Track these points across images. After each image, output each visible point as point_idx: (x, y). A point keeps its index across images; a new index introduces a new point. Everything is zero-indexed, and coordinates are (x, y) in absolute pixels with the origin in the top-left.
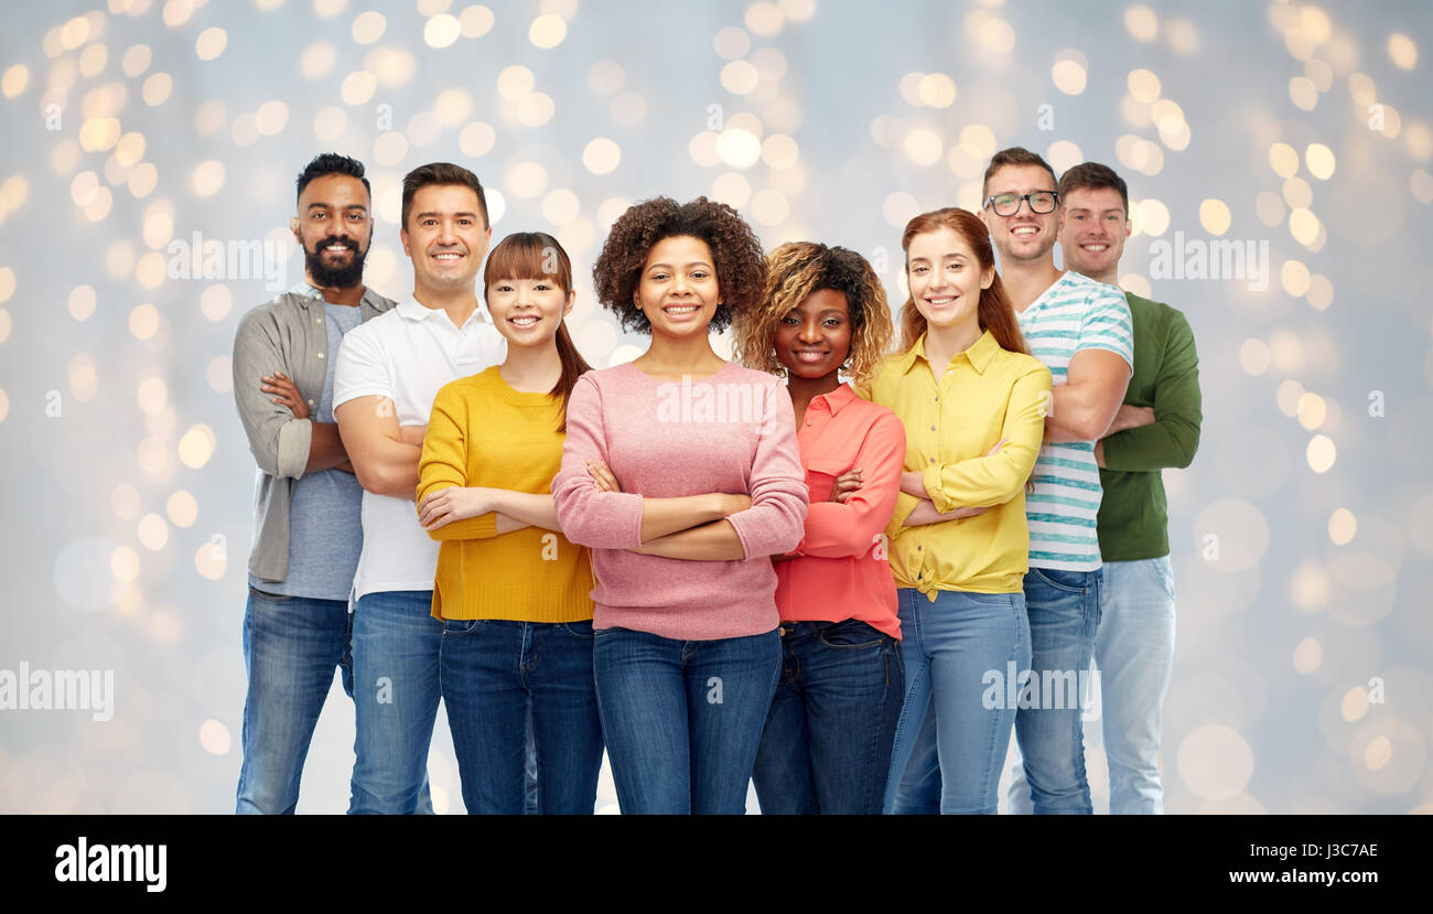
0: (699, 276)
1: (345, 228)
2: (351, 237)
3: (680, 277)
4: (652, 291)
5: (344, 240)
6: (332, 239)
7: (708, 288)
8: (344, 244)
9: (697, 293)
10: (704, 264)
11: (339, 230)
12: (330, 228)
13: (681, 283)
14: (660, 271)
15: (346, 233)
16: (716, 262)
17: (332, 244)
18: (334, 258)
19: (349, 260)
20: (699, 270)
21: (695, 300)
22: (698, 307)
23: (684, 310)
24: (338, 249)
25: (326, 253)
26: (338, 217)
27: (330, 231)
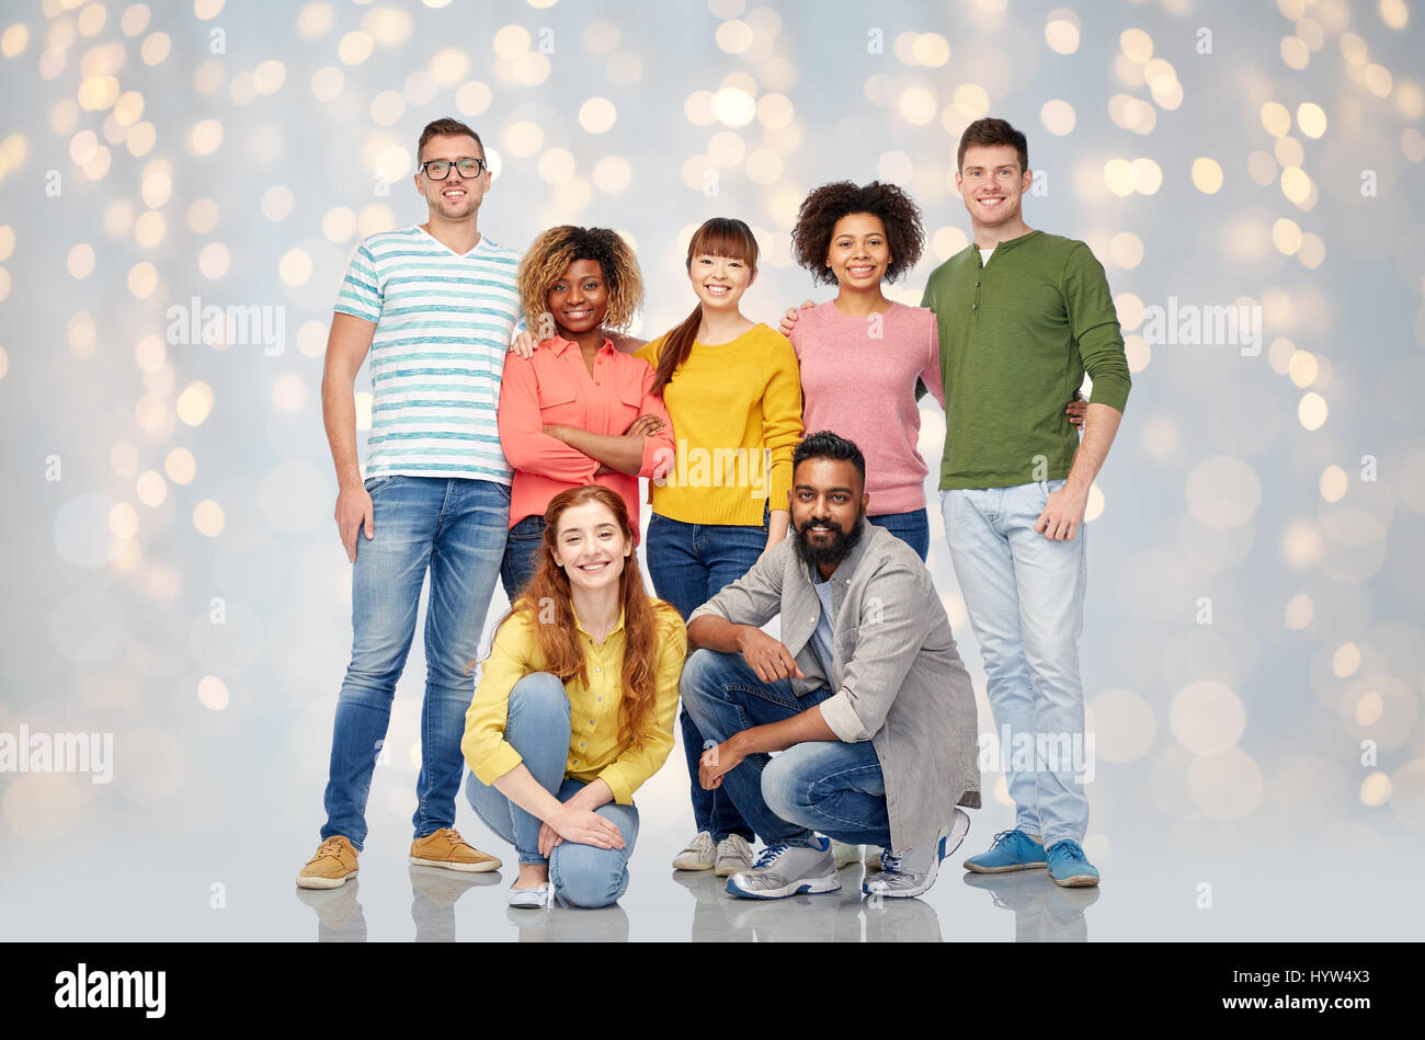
1: (828, 510)
2: (834, 520)
3: (859, 245)
5: (825, 522)
6: (816, 521)
8: (827, 528)
9: (872, 256)
10: (877, 234)
11: (819, 511)
12: (813, 509)
13: (860, 250)
15: (828, 515)
16: (887, 233)
17: (816, 526)
18: (817, 538)
19: (830, 539)
21: (872, 262)
23: (863, 269)
24: (820, 530)
25: (810, 535)
26: (821, 499)
27: (813, 513)
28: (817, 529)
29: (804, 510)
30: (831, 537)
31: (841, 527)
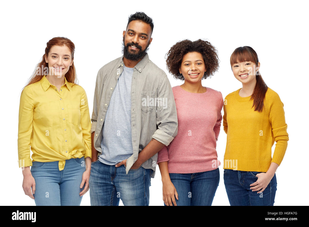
0: (199, 64)
1: (138, 40)
2: (140, 44)
3: (193, 65)
4: (185, 69)
5: (136, 44)
6: (133, 44)
7: (202, 68)
8: (137, 47)
9: (198, 69)
10: (200, 60)
11: (135, 40)
13: (193, 67)
14: (187, 63)
15: (138, 42)
16: (204, 60)
17: (133, 45)
18: (132, 50)
20: (199, 62)
21: (198, 72)
22: (199, 74)
23: (195, 75)
24: (134, 48)
25: (130, 48)
26: (136, 36)
27: (133, 41)
28: (133, 47)
29: (129, 39)
30: (138, 51)
31: (142, 48)
